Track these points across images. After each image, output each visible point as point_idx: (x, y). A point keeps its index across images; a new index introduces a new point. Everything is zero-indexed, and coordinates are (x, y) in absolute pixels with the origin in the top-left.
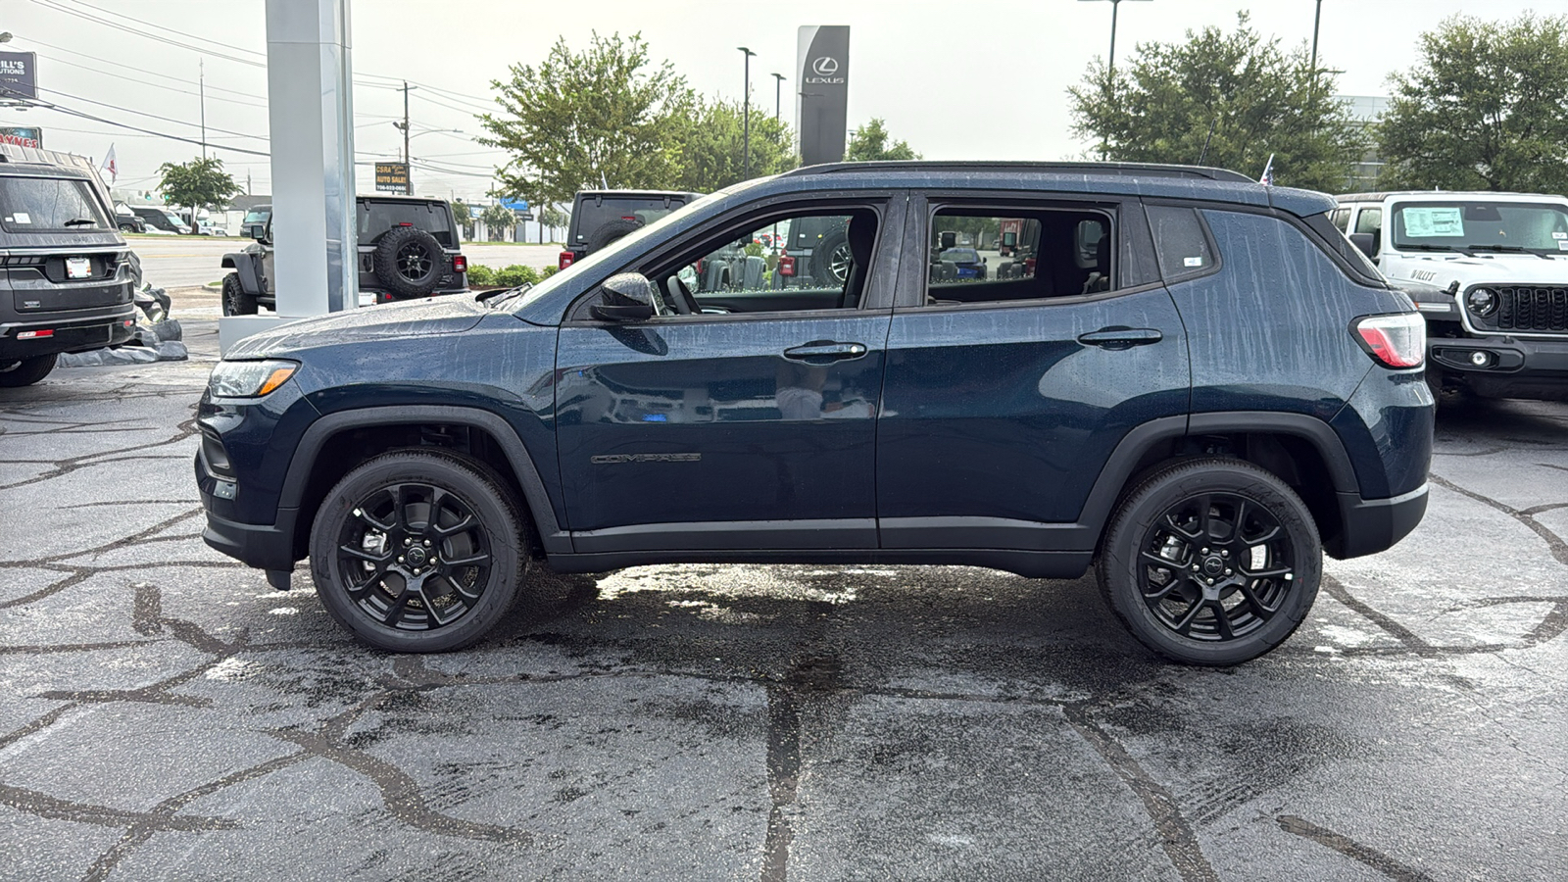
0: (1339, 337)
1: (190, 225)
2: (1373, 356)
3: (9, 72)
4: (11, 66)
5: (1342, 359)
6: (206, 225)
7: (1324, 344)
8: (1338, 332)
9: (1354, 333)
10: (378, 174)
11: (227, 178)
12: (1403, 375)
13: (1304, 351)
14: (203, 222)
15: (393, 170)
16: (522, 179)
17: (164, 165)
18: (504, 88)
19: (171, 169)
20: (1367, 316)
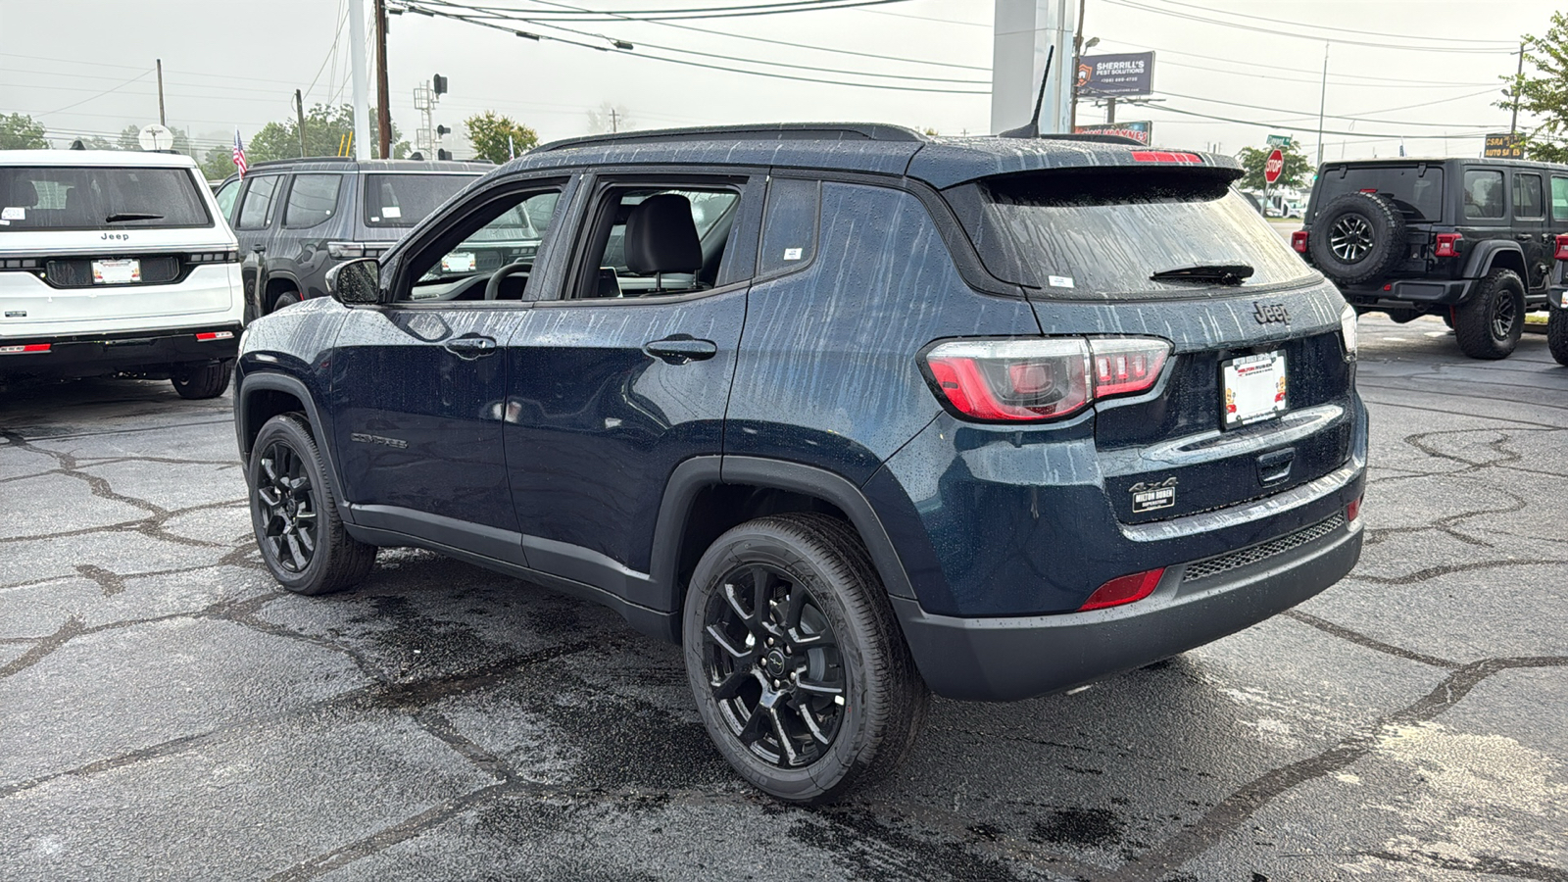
0: (900, 367)
1: (1279, 207)
2: (943, 400)
3: (1131, 71)
4: (1133, 66)
5: (895, 399)
6: (1295, 207)
7: (879, 376)
8: (901, 357)
9: (922, 365)
10: (1488, 148)
11: (1300, 160)
12: (988, 432)
13: (850, 385)
14: (1292, 204)
15: (1505, 142)
16: (1550, 145)
17: (1243, 149)
18: (1537, 43)
19: (1249, 153)
20: (954, 338)
